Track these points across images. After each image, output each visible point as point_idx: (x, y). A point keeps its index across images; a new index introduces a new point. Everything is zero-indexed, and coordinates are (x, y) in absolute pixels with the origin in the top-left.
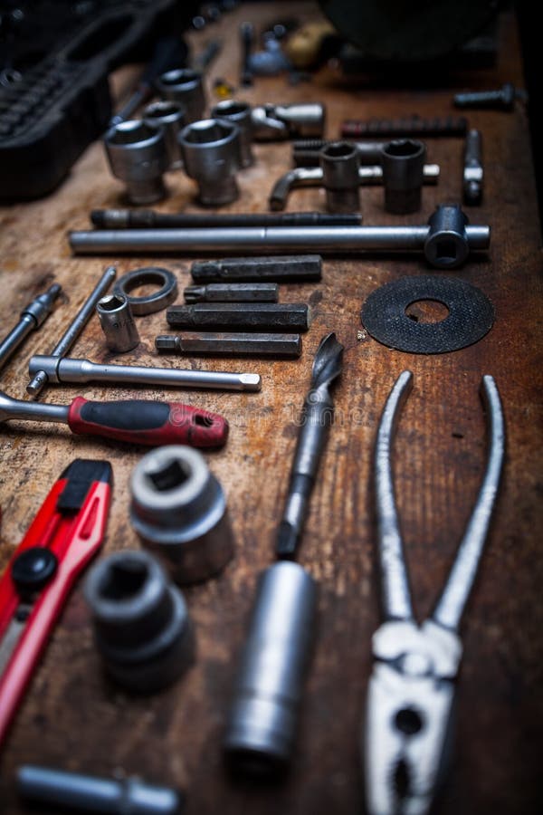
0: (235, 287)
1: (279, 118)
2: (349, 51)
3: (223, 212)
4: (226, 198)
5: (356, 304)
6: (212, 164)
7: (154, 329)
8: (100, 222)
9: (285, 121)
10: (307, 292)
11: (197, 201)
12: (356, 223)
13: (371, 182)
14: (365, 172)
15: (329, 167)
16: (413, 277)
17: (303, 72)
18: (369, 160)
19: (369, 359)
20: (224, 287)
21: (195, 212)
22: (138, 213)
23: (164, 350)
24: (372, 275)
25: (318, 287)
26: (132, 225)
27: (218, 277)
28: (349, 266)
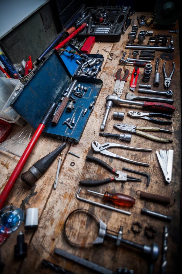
0: (147, 53)
1: (147, 33)
2: (155, 23)
3: (142, 45)
4: (142, 43)
5: (159, 56)
6: (142, 39)
7: (138, 57)
8: (127, 45)
9: (148, 33)
10: (154, 54)
11: (138, 43)
12: (158, 47)
13: (161, 42)
14: (160, 41)
15: (156, 40)
16: (165, 53)
17: (148, 25)
18: (161, 39)
19: (161, 60)
20: (145, 53)
21: (138, 44)
22: (132, 44)
23: (139, 59)
24: (161, 53)
25: (155, 54)
26: (131, 45)
27: (144, 52)
28: (158, 52)
